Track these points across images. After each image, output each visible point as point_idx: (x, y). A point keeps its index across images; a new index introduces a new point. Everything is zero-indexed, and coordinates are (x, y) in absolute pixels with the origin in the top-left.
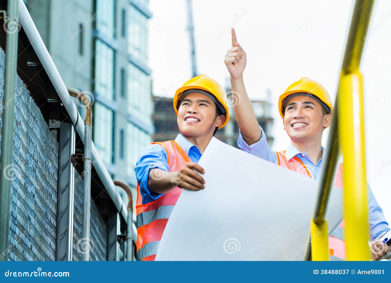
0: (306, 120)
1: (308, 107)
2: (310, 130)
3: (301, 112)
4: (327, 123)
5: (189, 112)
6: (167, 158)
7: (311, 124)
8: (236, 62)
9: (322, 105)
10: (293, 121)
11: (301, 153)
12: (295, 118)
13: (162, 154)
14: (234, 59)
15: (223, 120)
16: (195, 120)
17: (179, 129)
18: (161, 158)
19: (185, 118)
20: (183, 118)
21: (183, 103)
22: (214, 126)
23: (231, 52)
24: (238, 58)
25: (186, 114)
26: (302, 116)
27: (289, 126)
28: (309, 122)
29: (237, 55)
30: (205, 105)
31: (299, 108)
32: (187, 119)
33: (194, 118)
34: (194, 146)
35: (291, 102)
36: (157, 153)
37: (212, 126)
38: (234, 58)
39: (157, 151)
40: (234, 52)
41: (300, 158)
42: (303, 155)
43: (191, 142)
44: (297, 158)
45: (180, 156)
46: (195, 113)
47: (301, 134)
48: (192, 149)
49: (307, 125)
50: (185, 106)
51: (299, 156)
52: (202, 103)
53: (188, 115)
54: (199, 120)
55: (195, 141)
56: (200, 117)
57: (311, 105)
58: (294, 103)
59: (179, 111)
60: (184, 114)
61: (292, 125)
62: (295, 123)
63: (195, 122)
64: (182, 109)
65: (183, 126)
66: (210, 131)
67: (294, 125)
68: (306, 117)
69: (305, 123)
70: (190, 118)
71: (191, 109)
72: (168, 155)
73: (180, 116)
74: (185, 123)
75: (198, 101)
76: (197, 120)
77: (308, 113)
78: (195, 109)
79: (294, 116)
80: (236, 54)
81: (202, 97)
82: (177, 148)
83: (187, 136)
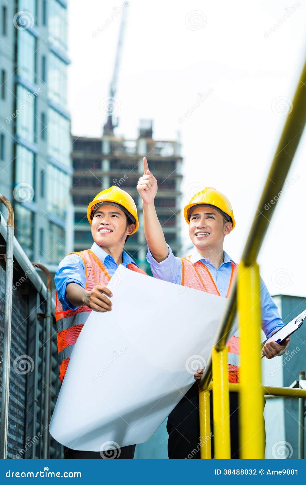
0: (208, 230)
1: (210, 218)
2: (212, 239)
3: (203, 223)
4: (228, 231)
5: (102, 224)
6: (84, 268)
7: (213, 234)
8: (147, 189)
9: (224, 215)
10: (197, 231)
11: (204, 258)
12: (198, 228)
13: (80, 266)
14: (146, 187)
15: (133, 228)
16: (108, 231)
17: (94, 239)
18: (78, 269)
19: (99, 229)
20: (96, 229)
21: (96, 215)
22: (125, 235)
23: (143, 180)
24: (150, 186)
25: (100, 226)
26: (205, 226)
27: (193, 235)
28: (211, 232)
29: (148, 183)
30: (117, 217)
31: (202, 218)
32: (101, 230)
33: (107, 229)
34: (109, 256)
35: (195, 213)
36: (74, 265)
37: (123, 235)
38: (146, 185)
39: (75, 262)
40: (145, 180)
41: (203, 263)
42: (206, 261)
43: (105, 251)
44: (200, 263)
45: (96, 265)
46: (107, 224)
47: (204, 242)
48: (106, 258)
49: (209, 234)
50: (98, 218)
51: (202, 261)
52: (114, 214)
53: (101, 226)
54: (112, 231)
55: (109, 251)
56: (113, 228)
57: (213, 215)
58: (198, 214)
59: (93, 221)
60: (98, 226)
61: (196, 234)
62: (198, 233)
63: (108, 233)
64: (95, 220)
65: (97, 236)
66: (122, 240)
67: (197, 234)
68: (208, 227)
69: (207, 233)
70: (103, 229)
71: (104, 221)
72: (85, 266)
73: (94, 227)
74: (98, 233)
75: (110, 213)
76: (109, 231)
77: (210, 223)
78: (108, 220)
79: (197, 226)
80: (147, 181)
81: (114, 209)
82: (93, 256)
83: (102, 246)
